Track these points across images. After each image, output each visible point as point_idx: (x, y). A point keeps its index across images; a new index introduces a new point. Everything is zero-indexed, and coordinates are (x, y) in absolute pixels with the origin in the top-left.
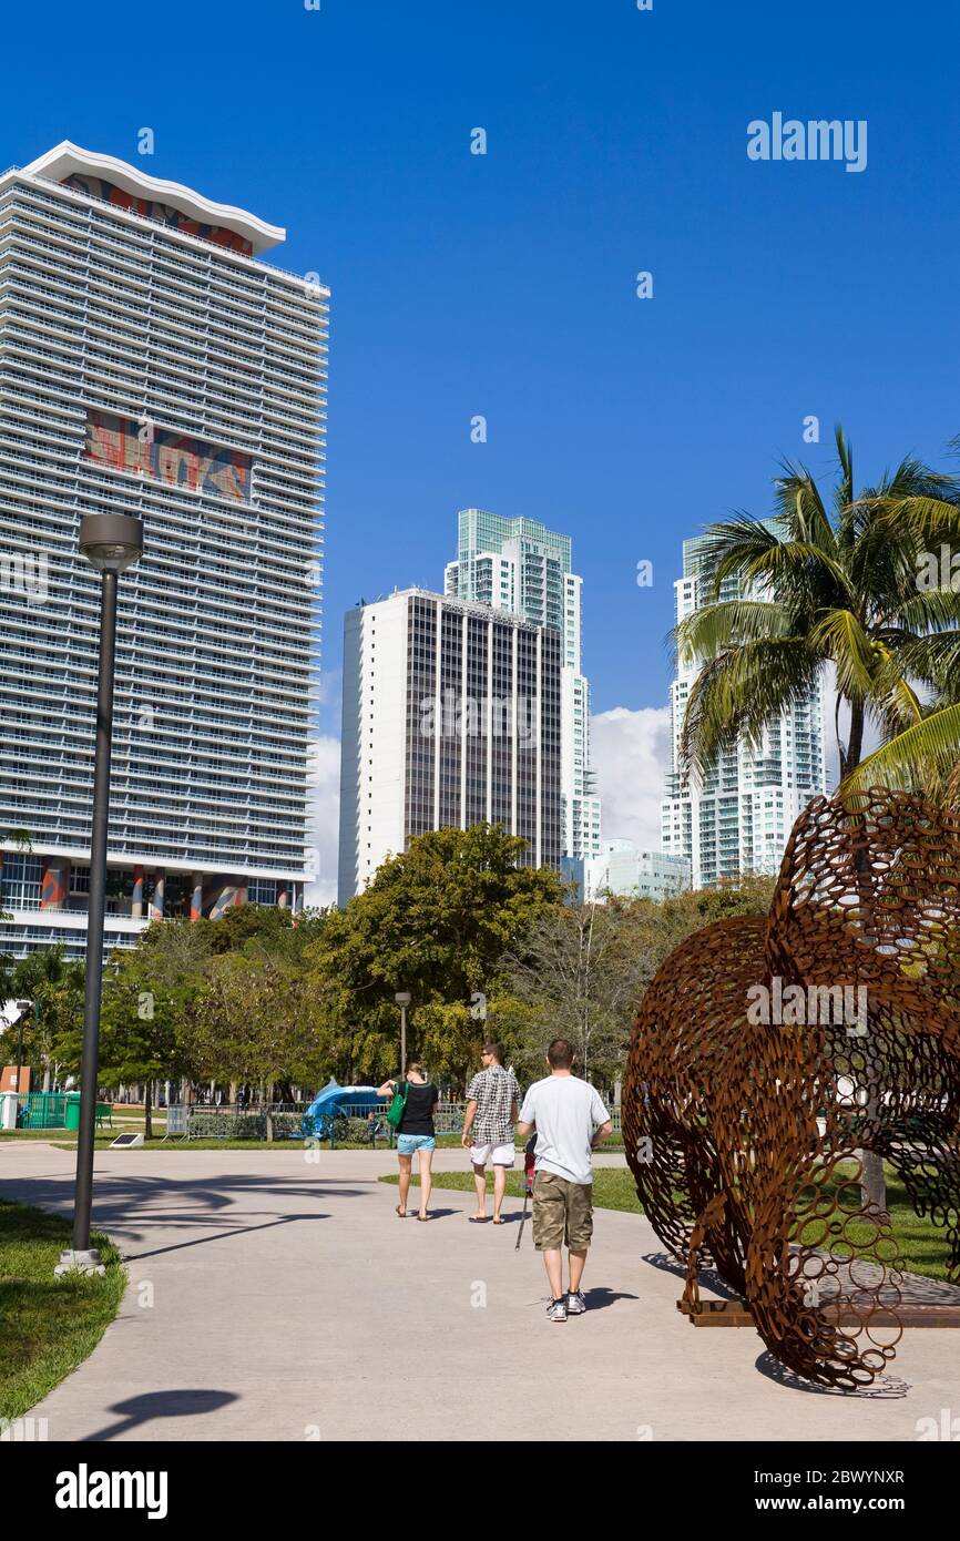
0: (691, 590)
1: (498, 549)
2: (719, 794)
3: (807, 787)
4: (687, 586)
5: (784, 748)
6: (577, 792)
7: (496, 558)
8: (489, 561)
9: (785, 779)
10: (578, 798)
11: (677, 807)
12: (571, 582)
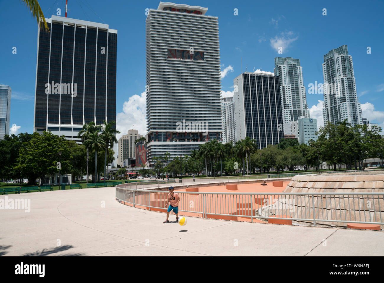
0: (325, 65)
1: (283, 64)
2: (333, 105)
3: (352, 101)
4: (324, 64)
5: (346, 94)
6: (304, 109)
7: (282, 66)
8: (281, 66)
9: (347, 100)
10: (304, 110)
11: (325, 109)
12: (300, 68)
